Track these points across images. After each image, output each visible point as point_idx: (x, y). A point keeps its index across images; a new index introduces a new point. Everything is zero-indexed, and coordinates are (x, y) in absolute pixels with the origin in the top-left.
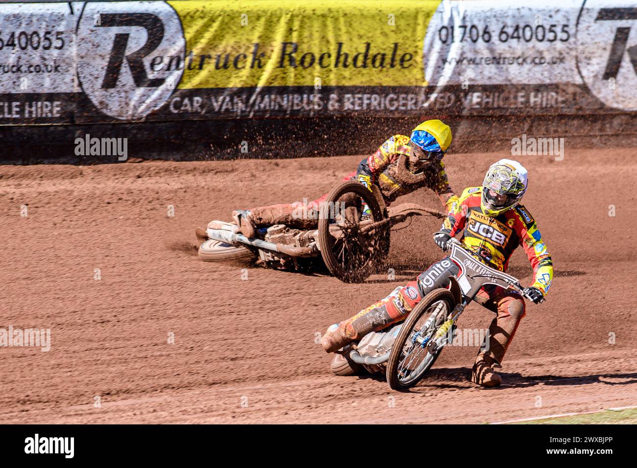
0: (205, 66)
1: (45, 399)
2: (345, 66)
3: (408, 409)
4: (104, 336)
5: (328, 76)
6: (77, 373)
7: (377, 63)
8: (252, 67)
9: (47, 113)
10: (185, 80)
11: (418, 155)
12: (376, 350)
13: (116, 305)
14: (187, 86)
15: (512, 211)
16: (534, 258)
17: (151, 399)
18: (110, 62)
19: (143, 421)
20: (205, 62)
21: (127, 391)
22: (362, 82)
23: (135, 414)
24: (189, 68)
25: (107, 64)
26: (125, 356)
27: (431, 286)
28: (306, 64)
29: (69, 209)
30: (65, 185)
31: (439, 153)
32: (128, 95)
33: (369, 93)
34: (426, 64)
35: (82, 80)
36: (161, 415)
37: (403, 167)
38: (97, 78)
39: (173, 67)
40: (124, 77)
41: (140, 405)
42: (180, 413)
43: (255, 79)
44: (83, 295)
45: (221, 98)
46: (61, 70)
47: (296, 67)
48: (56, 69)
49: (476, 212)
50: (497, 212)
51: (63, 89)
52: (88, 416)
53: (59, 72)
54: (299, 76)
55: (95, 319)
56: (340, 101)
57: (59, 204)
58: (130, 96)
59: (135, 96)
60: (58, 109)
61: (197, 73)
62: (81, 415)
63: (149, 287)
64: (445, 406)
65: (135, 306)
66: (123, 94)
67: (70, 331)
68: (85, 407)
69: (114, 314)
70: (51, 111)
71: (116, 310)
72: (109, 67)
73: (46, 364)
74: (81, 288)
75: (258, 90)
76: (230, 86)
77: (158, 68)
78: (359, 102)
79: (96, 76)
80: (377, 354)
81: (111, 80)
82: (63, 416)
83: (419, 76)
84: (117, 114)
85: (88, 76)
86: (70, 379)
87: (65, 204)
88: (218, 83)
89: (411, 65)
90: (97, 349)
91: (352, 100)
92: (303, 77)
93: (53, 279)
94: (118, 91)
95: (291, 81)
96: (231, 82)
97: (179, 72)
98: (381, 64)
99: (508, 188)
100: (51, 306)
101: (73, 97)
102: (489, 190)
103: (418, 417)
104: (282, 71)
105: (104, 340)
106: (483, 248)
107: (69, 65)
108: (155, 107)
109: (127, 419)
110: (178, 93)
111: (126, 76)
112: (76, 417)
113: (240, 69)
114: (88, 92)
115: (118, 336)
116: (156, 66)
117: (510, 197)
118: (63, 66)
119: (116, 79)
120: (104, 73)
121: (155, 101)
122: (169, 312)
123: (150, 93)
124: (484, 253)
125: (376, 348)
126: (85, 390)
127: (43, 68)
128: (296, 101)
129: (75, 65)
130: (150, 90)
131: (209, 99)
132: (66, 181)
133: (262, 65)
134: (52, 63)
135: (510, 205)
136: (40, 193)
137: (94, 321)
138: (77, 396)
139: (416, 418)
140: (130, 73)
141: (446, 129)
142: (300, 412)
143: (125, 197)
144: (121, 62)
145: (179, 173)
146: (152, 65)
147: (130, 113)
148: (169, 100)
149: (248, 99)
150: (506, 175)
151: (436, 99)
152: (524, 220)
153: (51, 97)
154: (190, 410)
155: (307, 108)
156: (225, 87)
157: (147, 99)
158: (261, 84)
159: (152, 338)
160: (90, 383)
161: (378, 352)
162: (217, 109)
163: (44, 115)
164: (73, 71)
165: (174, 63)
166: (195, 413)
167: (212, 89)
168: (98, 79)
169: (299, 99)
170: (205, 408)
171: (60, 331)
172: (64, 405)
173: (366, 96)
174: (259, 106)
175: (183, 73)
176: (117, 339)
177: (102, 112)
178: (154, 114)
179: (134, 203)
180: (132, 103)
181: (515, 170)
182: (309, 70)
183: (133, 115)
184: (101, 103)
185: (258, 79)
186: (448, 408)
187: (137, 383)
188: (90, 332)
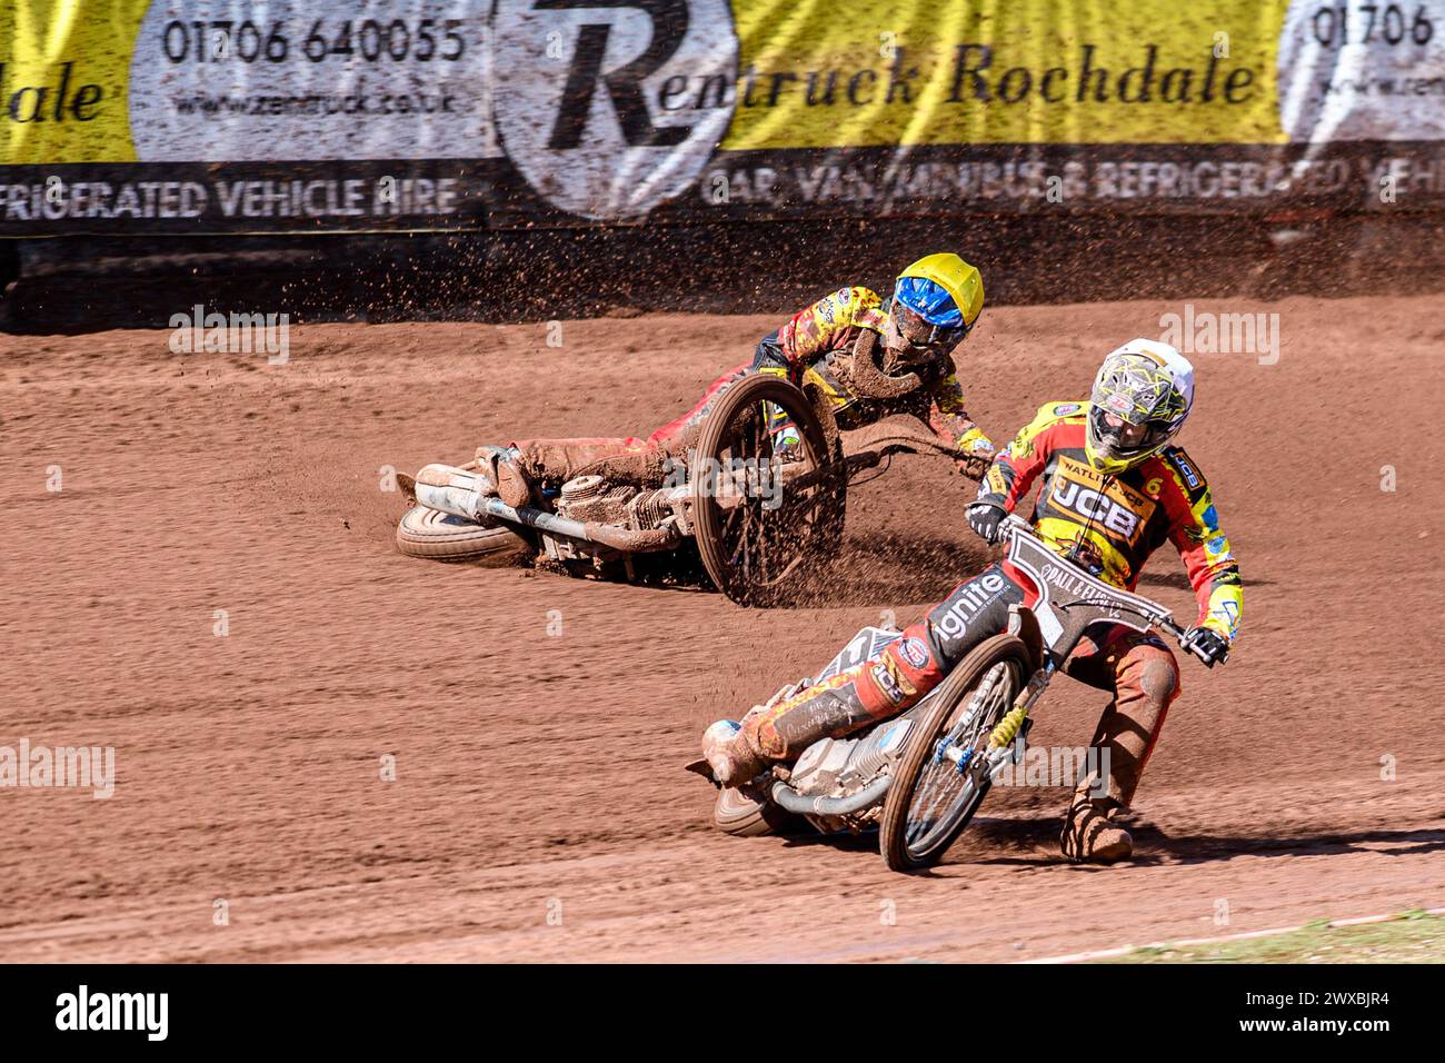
0: (782, 98)
1: (418, 853)
2: (1101, 98)
3: (1242, 877)
4: (551, 713)
5: (1061, 121)
6: (491, 794)
7: (1173, 92)
8: (889, 100)
9: (423, 206)
10: (738, 130)
11: (907, 333)
12: (838, 780)
13: (581, 640)
14: (743, 143)
15: (1157, 462)
16: (1201, 568)
17: (658, 853)
18: (567, 90)
19: (641, 903)
20: (783, 90)
21: (605, 836)
22: (1137, 136)
23: (621, 889)
24: (748, 102)
25: (560, 93)
26: (601, 757)
27: (959, 636)
28: (1012, 94)
29: (475, 422)
30: (464, 368)
31: (958, 329)
32: (608, 163)
33: (1153, 161)
34: (1283, 94)
35: (504, 130)
36: (682, 890)
37: (867, 358)
38: (537, 125)
39: (710, 101)
40: (599, 124)
41: (635, 866)
42: (725, 886)
43: (894, 128)
44: (505, 618)
45: (818, 172)
46: (456, 108)
47: (988, 100)
48: (445, 104)
49: (1069, 461)
50: (1123, 463)
51: (462, 149)
52: (517, 892)
53: (452, 111)
54: (995, 122)
55: (533, 671)
56: (1089, 176)
57: (453, 412)
58: (613, 165)
59: (623, 166)
60: (450, 195)
61: (765, 115)
62: (499, 889)
63: (654, 601)
64: (1327, 872)
65: (626, 642)
66: (596, 163)
67: (475, 700)
68: (509, 872)
69: (576, 661)
70: (433, 201)
71: (579, 652)
72: (565, 100)
73: (421, 773)
74: (502, 602)
75: (902, 153)
76: (841, 142)
77: (676, 102)
78: (1131, 179)
79: (535, 121)
80: (840, 790)
81: (569, 131)
82: (459, 892)
83: (1266, 121)
84: (583, 208)
85: (516, 121)
86: (475, 808)
87: (463, 411)
88: (813, 136)
89: (1249, 96)
90: (537, 740)
91: (1114, 176)
92: (1006, 124)
93: (436, 582)
94: (586, 155)
95: (977, 132)
96: (840, 134)
97: (723, 113)
98: (1183, 96)
99: (1150, 409)
100: (433, 643)
101: (483, 168)
102: (1103, 412)
103: (1263, 895)
104: (957, 109)
105: (553, 720)
106: (1085, 546)
107: (475, 96)
108: (669, 190)
109: (602, 899)
110: (720, 159)
111: (603, 121)
112: (490, 894)
113: (862, 104)
114: (517, 157)
115: (585, 711)
116: (671, 98)
117: (1155, 427)
118: (462, 98)
119: (580, 128)
120: (553, 114)
121: (668, 177)
122: (699, 656)
123: (656, 159)
124: (1086, 557)
125: (837, 775)
126: (511, 832)
127: (417, 104)
128: (989, 179)
129: (487, 96)
130: (658, 152)
131: (792, 173)
132: (468, 359)
133: (911, 93)
134: (435, 92)
135: (1154, 446)
136: (408, 387)
137: (530, 677)
138: (489, 847)
139: (1260, 899)
140: (611, 113)
141: (973, 276)
142: (996, 883)
143: (599, 396)
144: (592, 90)
145: (722, 340)
146: (664, 95)
147: (613, 204)
148: (701, 176)
149: (879, 172)
150: (1144, 378)
151: (1307, 173)
152: (1185, 482)
153: (434, 169)
154: (746, 879)
155: (1013, 193)
156: (827, 145)
157: (650, 173)
158: (910, 138)
159: (661, 715)
160: (520, 816)
161: (841, 785)
162: (808, 196)
163: (418, 211)
164: (483, 110)
165: (712, 91)
166: (758, 886)
167: (800, 150)
168: (540, 129)
169: (997, 172)
170: (781, 875)
171: (452, 701)
172: (461, 866)
173: (1148, 166)
174: (905, 190)
175: (734, 114)
176: (582, 718)
177: (549, 203)
178: (666, 208)
179: (621, 408)
180: (618, 182)
181: (1165, 365)
182: (1019, 107)
183: (618, 210)
184: (548, 182)
185: (904, 127)
186: (1331, 876)
187: (629, 817)
188: (519, 702)
